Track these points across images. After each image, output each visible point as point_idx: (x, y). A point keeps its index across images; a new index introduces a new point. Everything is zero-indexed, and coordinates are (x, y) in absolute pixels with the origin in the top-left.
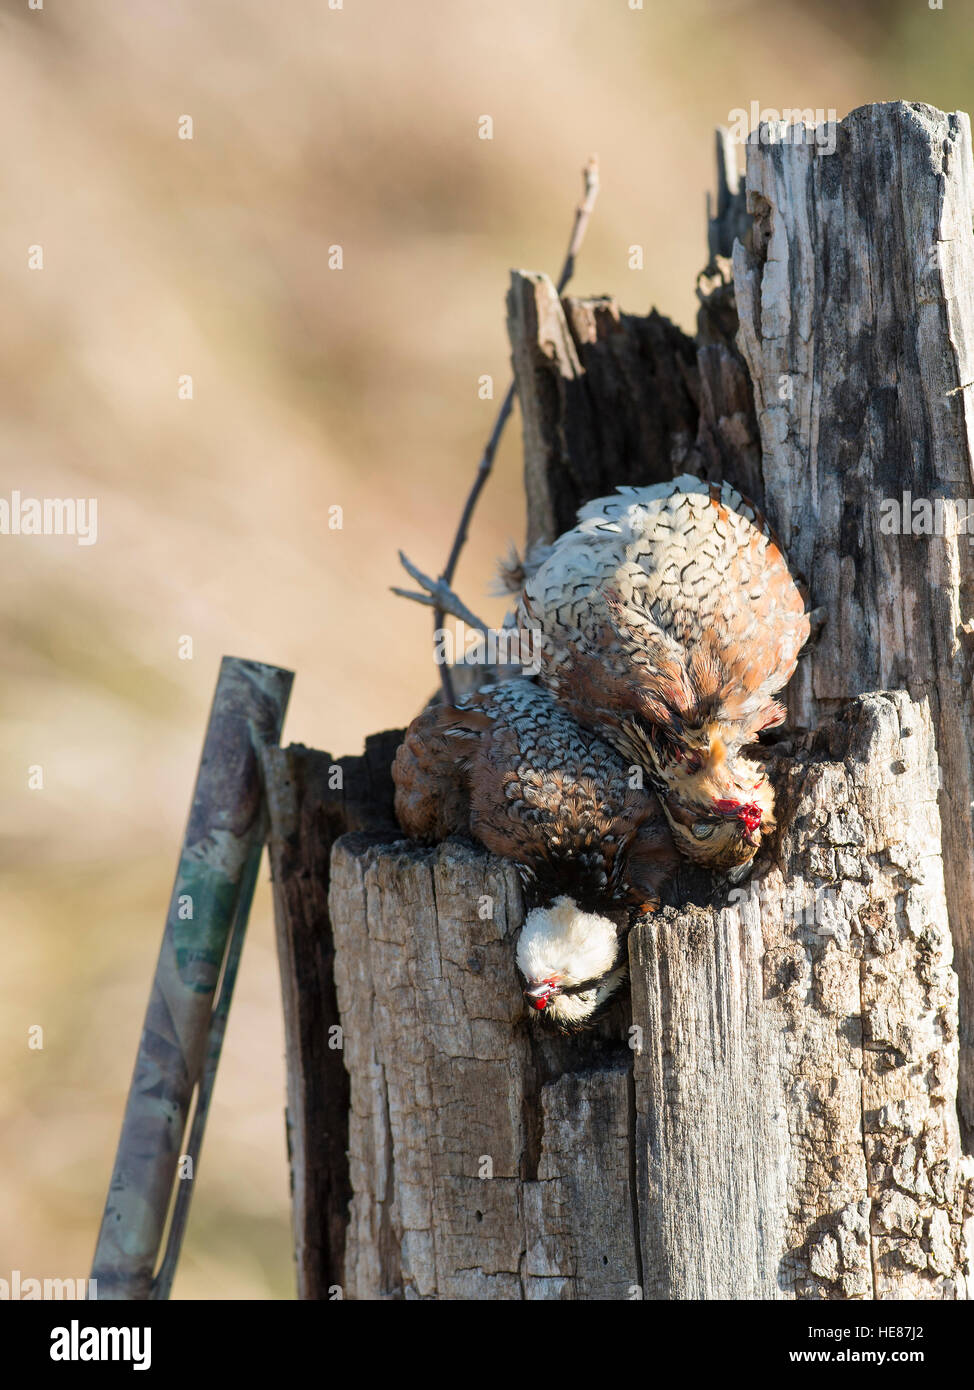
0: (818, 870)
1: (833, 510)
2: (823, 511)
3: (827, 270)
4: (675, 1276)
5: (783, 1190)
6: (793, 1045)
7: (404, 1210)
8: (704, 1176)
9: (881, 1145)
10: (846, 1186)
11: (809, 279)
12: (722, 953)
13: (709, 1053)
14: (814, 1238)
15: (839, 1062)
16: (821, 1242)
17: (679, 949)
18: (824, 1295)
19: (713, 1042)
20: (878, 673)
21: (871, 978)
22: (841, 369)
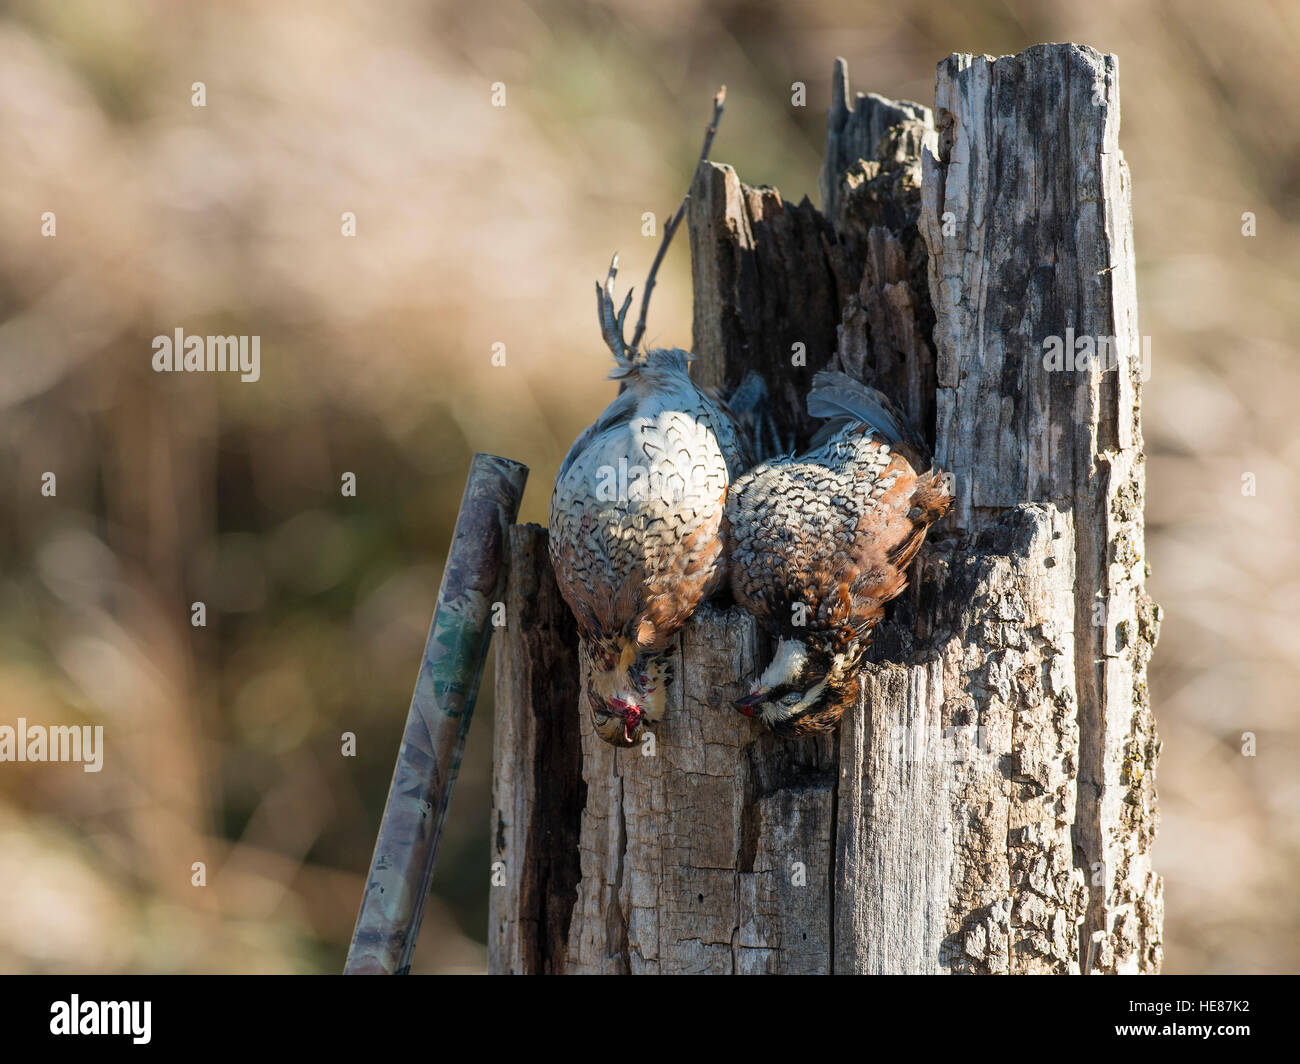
0: (989, 639)
1: (997, 360)
2: (988, 360)
3: (999, 172)
4: (860, 951)
5: (947, 887)
6: (961, 775)
7: (634, 891)
8: (888, 874)
9: (1022, 856)
10: (994, 887)
11: (983, 179)
12: (913, 700)
13: (898, 778)
14: (968, 927)
15: (994, 790)
16: (974, 930)
17: (880, 695)
18: (974, 972)
19: (901, 770)
20: (1025, 489)
21: (1021, 725)
22: (1008, 250)
